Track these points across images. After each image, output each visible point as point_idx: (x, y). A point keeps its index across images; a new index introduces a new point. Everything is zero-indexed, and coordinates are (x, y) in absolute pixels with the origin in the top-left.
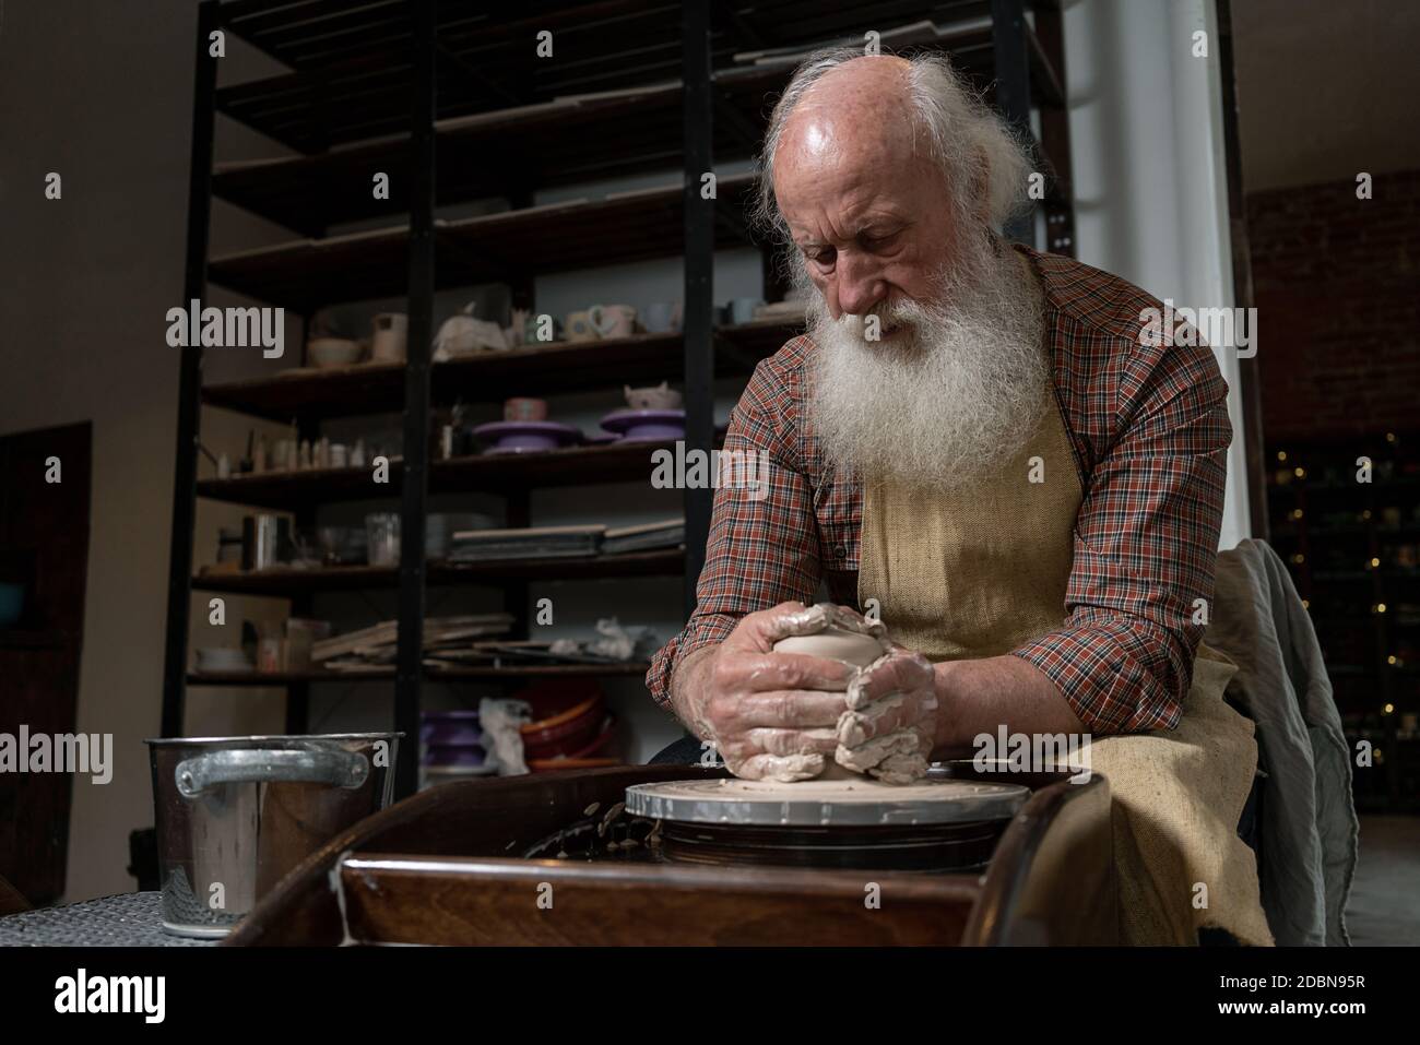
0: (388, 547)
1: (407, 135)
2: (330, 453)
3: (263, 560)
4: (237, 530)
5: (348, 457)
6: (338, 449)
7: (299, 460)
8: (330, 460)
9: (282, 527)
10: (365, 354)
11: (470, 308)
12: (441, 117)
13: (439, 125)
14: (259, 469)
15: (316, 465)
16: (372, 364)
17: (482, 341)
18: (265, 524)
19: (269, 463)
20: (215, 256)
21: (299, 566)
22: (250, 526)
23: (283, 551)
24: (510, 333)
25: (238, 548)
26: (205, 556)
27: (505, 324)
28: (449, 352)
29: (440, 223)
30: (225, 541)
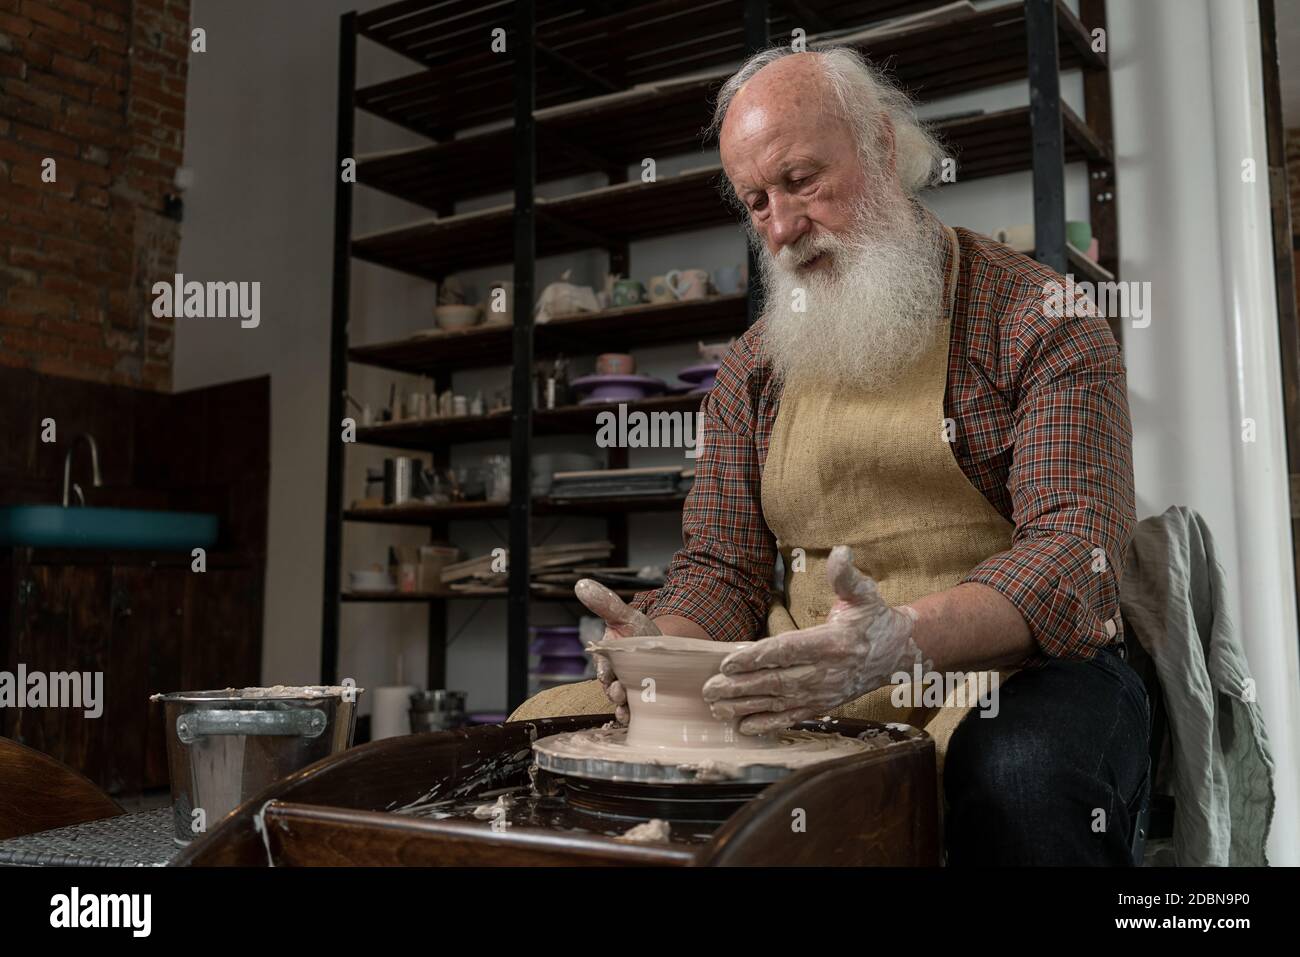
0: (501, 487)
1: (510, 123)
2: (453, 404)
3: (401, 496)
4: (379, 469)
5: (468, 406)
6: (460, 400)
7: (428, 411)
8: (453, 409)
9: (416, 467)
10: (481, 316)
11: (566, 275)
12: (540, 106)
13: (536, 114)
14: (397, 419)
15: (442, 415)
16: (485, 326)
17: (578, 303)
18: (402, 465)
19: (405, 412)
20: (357, 234)
21: (430, 501)
22: (390, 467)
23: (417, 488)
24: (602, 296)
25: (379, 486)
26: (357, 493)
27: (597, 288)
28: (549, 314)
29: (539, 201)
30: (372, 479)
